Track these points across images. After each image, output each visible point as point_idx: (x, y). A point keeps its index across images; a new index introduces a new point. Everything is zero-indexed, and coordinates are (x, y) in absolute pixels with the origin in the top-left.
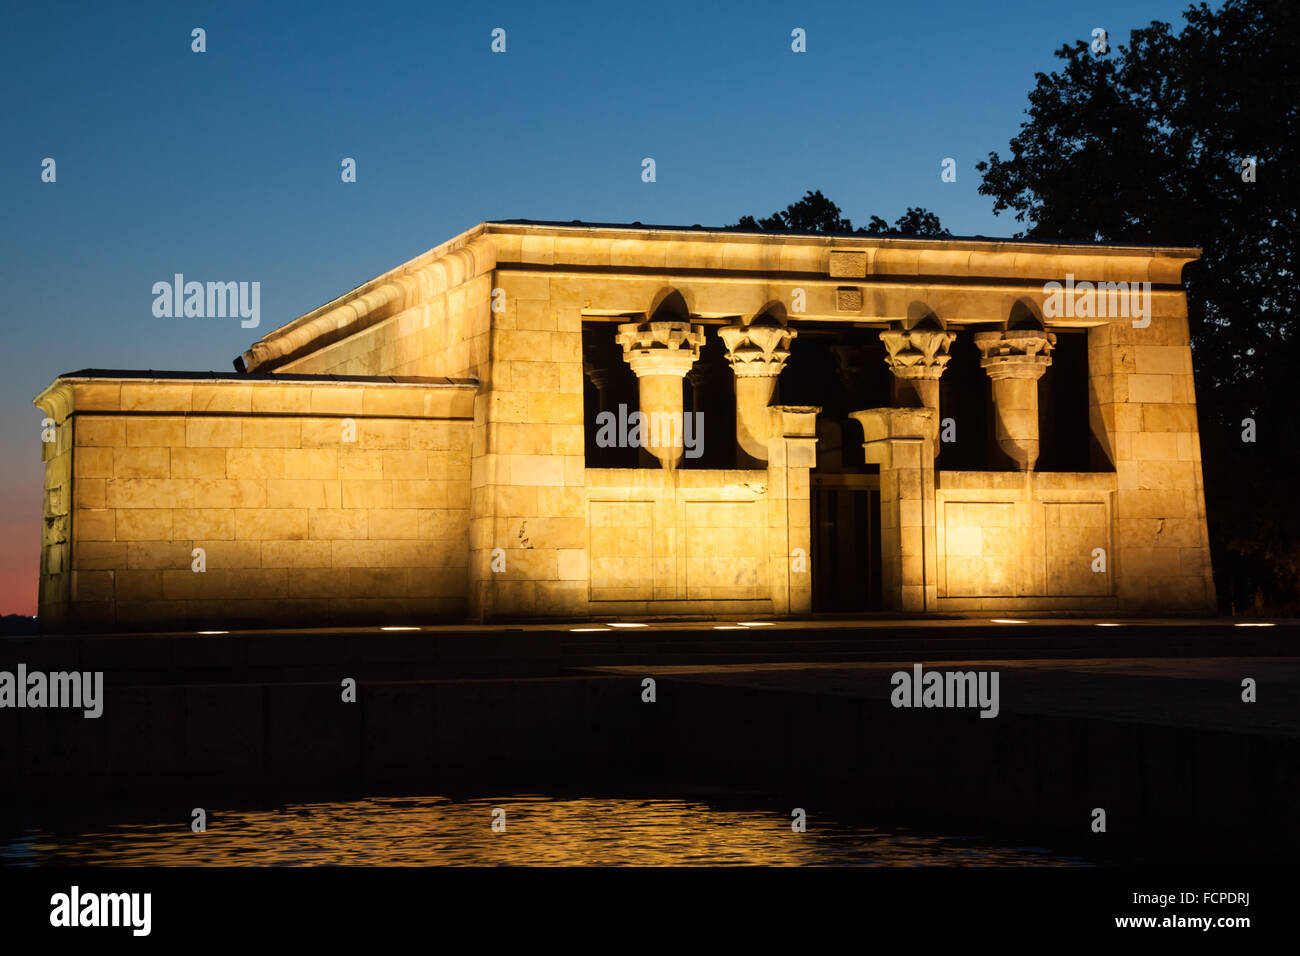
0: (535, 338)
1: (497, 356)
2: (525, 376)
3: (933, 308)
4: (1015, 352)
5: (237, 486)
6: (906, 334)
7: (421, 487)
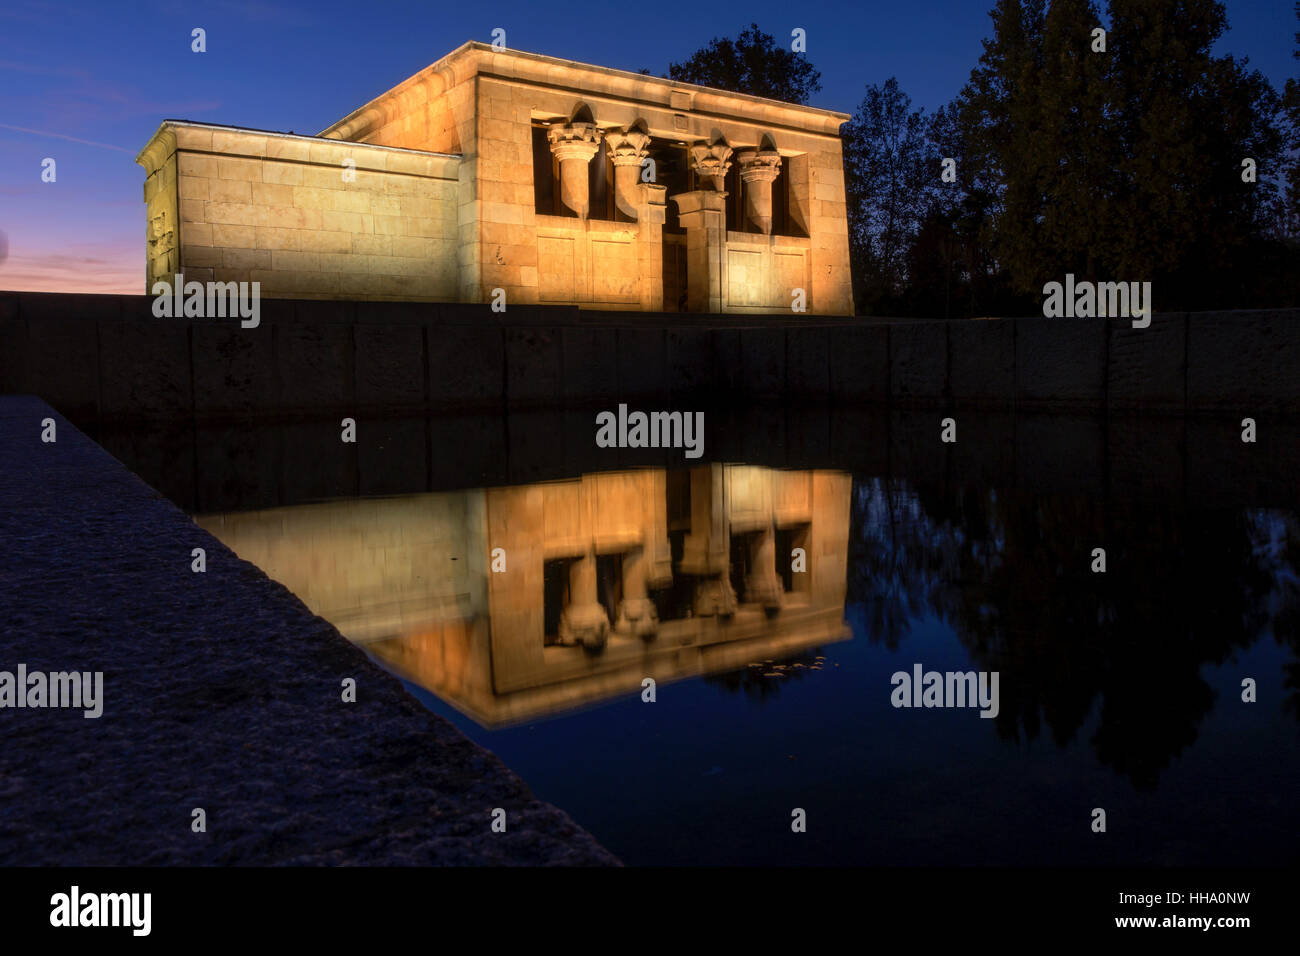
0: (503, 126)
1: (480, 135)
2: (498, 150)
3: (724, 133)
4: (764, 164)
5: (301, 213)
6: (710, 147)
7: (426, 224)
